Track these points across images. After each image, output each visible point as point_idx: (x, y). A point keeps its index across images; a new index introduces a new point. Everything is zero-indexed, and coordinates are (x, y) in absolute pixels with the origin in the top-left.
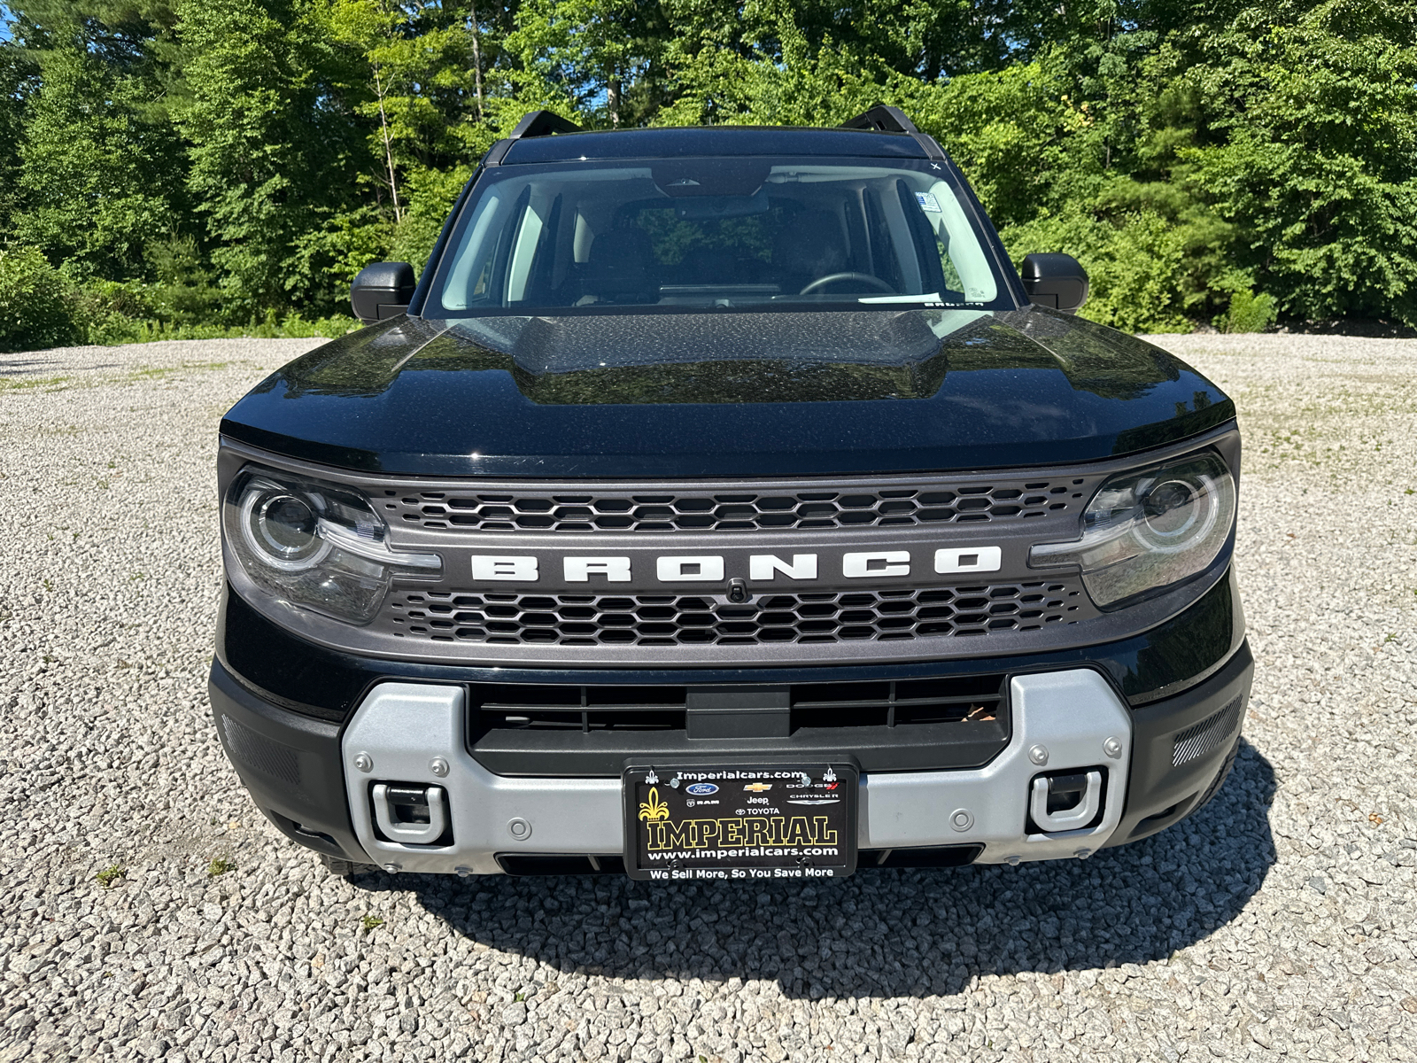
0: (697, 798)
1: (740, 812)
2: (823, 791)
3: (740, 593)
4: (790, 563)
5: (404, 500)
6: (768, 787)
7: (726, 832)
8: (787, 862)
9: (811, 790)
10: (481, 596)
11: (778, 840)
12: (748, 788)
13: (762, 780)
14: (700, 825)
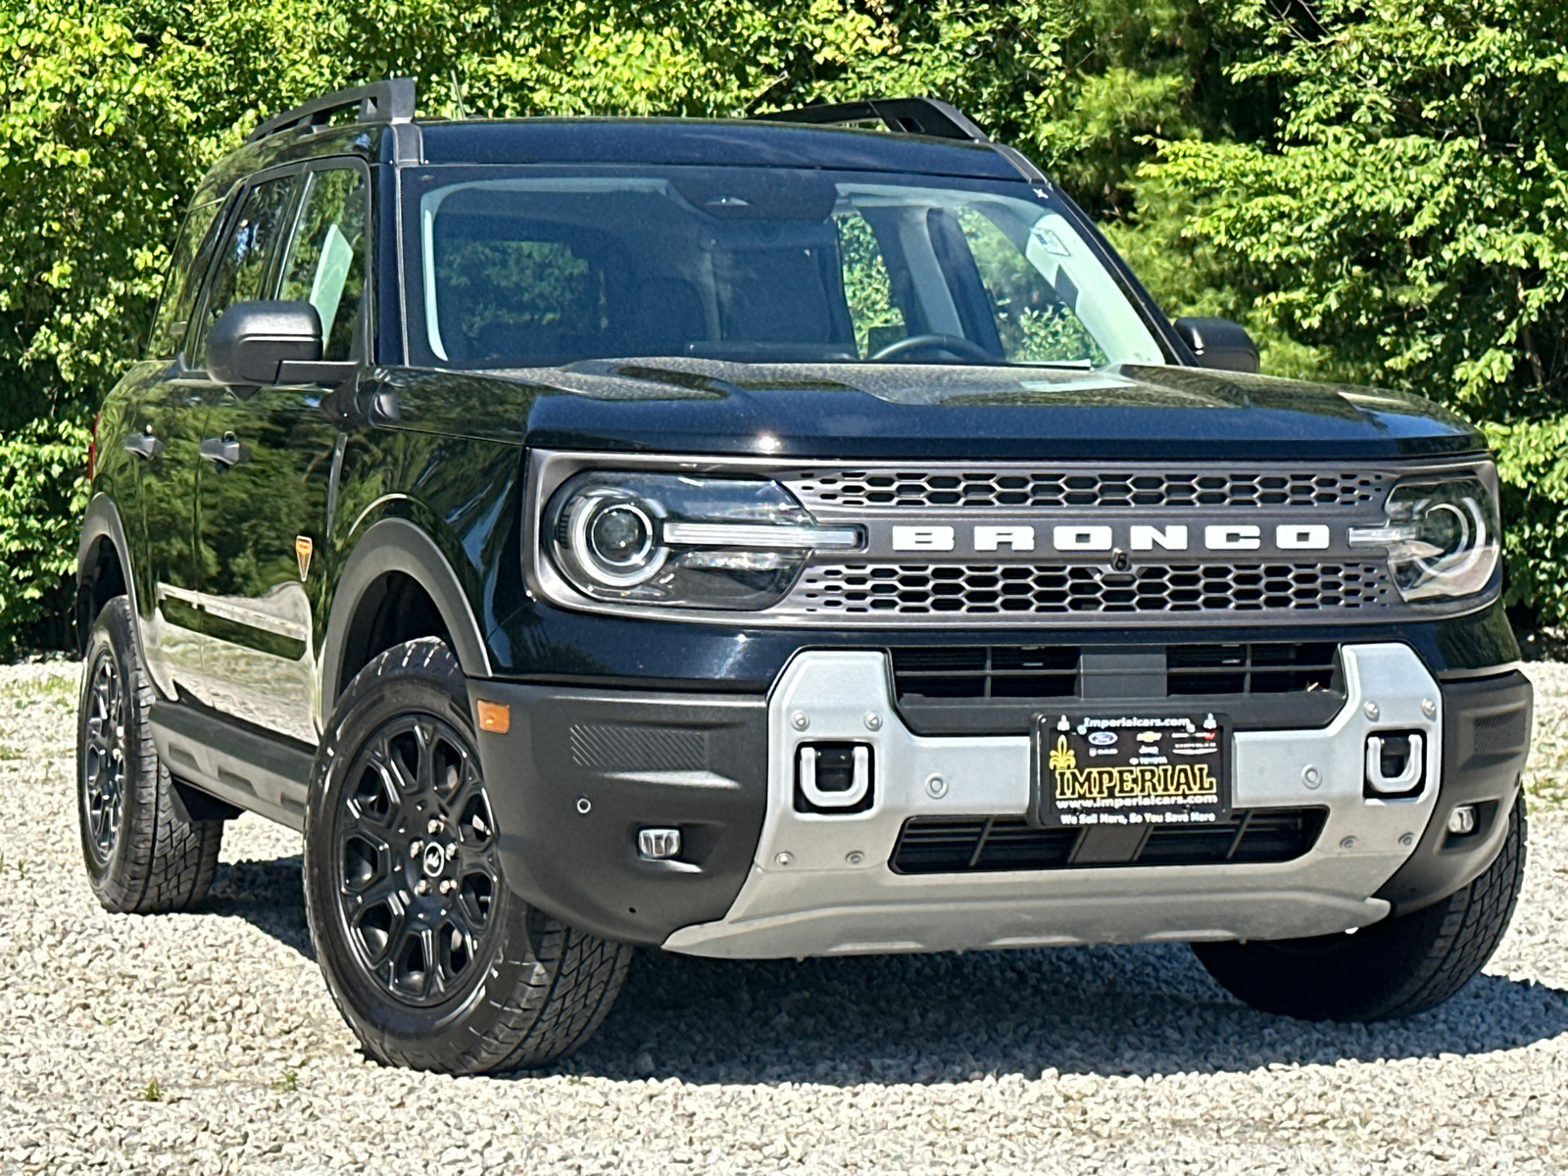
0: (1098, 747)
1: (1134, 761)
2: (1203, 740)
3: (1122, 562)
4: (1163, 533)
5: (823, 482)
6: (1158, 736)
7: (1122, 781)
8: (1176, 809)
9: (1194, 740)
10: (896, 567)
11: (1166, 789)
12: (1140, 737)
13: (1154, 729)
14: (1100, 774)
